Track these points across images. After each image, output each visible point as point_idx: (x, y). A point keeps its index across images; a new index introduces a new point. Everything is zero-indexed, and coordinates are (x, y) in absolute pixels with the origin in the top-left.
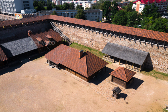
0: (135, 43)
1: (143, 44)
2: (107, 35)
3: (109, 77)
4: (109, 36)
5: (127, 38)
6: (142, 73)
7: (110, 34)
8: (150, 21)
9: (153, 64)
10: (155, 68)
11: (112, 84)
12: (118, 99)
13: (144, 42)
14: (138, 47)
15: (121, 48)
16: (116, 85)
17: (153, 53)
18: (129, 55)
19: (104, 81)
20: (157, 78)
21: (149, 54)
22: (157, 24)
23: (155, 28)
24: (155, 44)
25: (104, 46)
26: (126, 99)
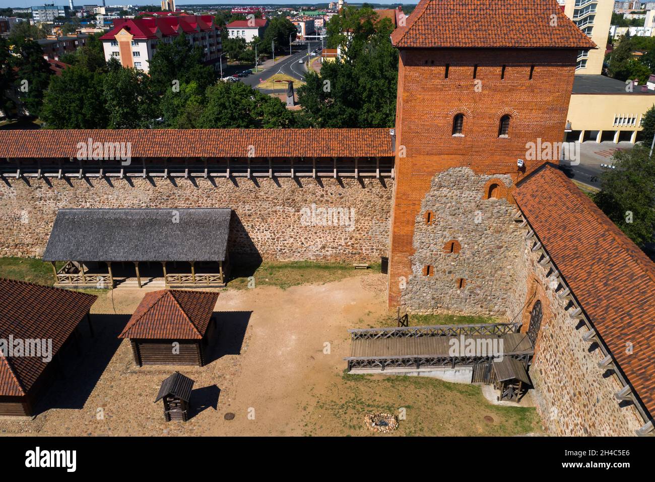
0: (171, 185)
1: (204, 184)
2: (46, 179)
3: (118, 351)
4: (54, 182)
5: (137, 175)
6: (232, 287)
7: (59, 175)
8: (192, 98)
9: (256, 244)
10: (266, 256)
11: (143, 372)
12: (193, 420)
13: (205, 175)
14: (188, 199)
15: (127, 220)
16: (160, 372)
17: (247, 207)
18: (166, 237)
19: (105, 375)
20: (283, 286)
21: (233, 214)
22: (220, 105)
23: (217, 120)
24: (244, 174)
25: (45, 229)
26: (219, 405)
